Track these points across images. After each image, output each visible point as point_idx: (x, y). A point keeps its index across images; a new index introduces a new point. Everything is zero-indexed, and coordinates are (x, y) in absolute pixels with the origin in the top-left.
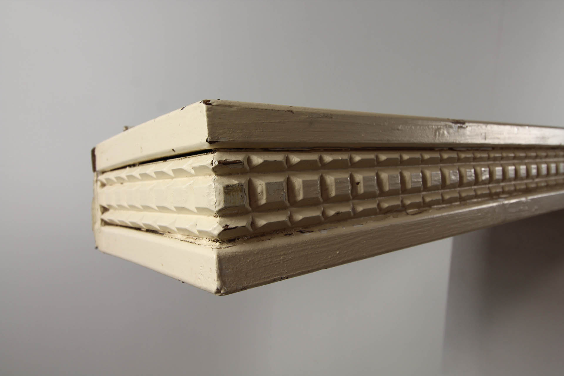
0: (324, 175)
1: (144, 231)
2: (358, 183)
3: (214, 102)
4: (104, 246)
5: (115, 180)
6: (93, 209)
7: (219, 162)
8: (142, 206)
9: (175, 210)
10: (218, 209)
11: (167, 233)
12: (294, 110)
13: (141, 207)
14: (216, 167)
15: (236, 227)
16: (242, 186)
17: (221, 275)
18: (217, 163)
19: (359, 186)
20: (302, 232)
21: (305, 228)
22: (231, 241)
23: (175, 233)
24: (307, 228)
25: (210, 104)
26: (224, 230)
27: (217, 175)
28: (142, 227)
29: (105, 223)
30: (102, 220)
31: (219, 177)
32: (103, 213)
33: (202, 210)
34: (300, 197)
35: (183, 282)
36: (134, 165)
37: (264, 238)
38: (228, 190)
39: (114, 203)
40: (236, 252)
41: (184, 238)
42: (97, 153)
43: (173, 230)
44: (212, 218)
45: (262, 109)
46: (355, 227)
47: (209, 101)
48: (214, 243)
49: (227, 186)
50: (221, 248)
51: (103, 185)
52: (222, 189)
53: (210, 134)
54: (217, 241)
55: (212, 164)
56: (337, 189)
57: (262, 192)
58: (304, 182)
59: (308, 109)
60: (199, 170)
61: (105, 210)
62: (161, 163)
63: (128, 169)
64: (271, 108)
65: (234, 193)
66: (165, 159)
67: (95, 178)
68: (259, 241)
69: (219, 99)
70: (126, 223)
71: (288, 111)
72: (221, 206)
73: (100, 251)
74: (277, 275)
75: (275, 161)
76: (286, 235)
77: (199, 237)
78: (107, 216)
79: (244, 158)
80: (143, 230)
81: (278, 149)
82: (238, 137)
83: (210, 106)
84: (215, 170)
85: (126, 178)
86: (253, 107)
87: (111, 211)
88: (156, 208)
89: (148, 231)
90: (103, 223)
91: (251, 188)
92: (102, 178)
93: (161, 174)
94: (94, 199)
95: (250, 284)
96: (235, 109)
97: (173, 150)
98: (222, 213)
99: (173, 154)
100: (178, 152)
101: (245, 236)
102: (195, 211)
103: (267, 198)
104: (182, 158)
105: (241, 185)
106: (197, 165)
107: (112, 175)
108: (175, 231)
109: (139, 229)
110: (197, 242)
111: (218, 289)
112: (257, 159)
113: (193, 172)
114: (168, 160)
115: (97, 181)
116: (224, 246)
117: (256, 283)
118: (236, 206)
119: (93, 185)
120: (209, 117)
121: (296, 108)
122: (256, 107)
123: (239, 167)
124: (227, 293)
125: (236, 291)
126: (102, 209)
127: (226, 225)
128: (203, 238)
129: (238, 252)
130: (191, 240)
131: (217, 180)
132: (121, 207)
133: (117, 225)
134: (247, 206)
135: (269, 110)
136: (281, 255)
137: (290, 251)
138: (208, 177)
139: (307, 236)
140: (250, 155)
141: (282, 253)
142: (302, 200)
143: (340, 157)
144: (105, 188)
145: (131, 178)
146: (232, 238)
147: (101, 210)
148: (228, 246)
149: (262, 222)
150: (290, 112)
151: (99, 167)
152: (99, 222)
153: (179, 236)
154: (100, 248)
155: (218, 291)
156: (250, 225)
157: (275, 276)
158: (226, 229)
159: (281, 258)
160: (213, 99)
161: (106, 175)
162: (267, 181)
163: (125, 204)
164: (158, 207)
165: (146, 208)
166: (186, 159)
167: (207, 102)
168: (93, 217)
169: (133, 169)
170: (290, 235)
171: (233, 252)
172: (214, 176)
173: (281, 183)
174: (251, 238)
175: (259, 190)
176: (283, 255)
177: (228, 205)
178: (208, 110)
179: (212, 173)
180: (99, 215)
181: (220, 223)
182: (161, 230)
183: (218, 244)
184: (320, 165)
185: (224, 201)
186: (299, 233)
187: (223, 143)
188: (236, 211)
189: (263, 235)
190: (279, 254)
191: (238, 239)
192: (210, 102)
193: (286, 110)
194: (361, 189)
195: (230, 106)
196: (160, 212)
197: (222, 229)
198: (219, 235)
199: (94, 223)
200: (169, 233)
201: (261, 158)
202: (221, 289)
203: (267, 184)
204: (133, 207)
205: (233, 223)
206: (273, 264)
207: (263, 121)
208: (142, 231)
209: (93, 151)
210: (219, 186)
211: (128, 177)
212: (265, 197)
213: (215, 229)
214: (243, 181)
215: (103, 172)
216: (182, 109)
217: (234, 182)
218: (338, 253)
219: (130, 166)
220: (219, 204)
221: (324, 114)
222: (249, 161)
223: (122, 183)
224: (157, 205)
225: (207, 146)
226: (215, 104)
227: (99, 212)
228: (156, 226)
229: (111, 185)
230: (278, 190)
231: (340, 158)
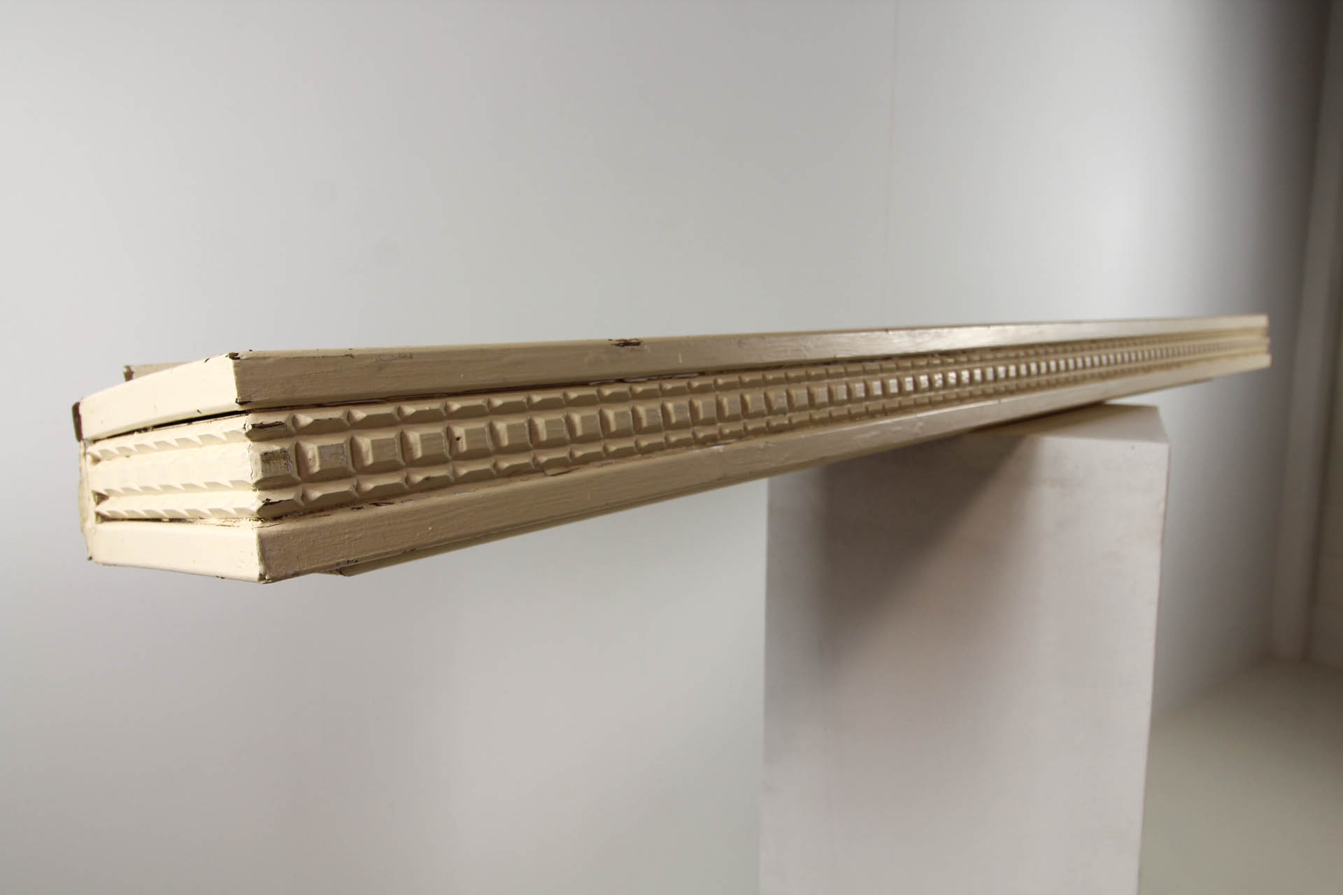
0: (405, 431)
1: (166, 522)
2: (458, 439)
3: (242, 356)
4: (102, 555)
5: (116, 452)
6: (80, 498)
7: (253, 426)
8: (161, 486)
9: (205, 487)
10: (255, 480)
11: (199, 520)
12: (355, 354)
13: (159, 488)
14: (250, 431)
15: (280, 501)
16: (285, 451)
17: (264, 556)
18: (250, 427)
19: (460, 441)
20: (377, 505)
21: (382, 500)
22: (277, 518)
23: (209, 517)
24: (385, 499)
25: (239, 358)
26: (265, 505)
27: (253, 441)
28: (163, 516)
29: (103, 518)
30: (98, 514)
31: (256, 443)
32: (98, 503)
33: (237, 484)
34: (370, 460)
35: (222, 578)
36: (146, 429)
37: (323, 513)
38: (267, 458)
39: (116, 487)
40: (283, 531)
41: (221, 522)
42: (82, 411)
43: (204, 514)
44: (251, 493)
45: (308, 357)
46: (457, 495)
47: (237, 354)
48: (255, 522)
49: (266, 454)
50: (263, 527)
51: (96, 460)
52: (259, 457)
53: (240, 393)
54: (258, 519)
55: (245, 428)
56: (423, 448)
57: (314, 457)
58: (373, 442)
59: (376, 349)
60: (232, 435)
61: (101, 498)
62: (184, 427)
63: (136, 434)
64: (321, 355)
65: (275, 461)
66: (189, 421)
67: (82, 451)
68: (314, 517)
69: (251, 351)
70: (138, 514)
71: (347, 355)
72: (259, 476)
73: (97, 563)
74: (342, 557)
75: (330, 419)
76: (353, 509)
77: (238, 518)
78: (105, 508)
79: (288, 419)
80: (165, 520)
81: (336, 404)
82: (277, 395)
83: (238, 361)
84: (249, 435)
85: (134, 449)
86: (296, 356)
87: (112, 499)
88: (181, 487)
89: (172, 520)
90: (99, 518)
91: (299, 454)
92: (95, 449)
93: (184, 442)
94: (81, 482)
95: (305, 569)
96: (271, 361)
97: (198, 411)
98: (261, 485)
99: (198, 415)
100: (204, 414)
101: (295, 512)
102: (230, 485)
103: (321, 466)
104: (212, 420)
105: (283, 451)
106: (228, 430)
107: (112, 445)
108: (208, 515)
109: (158, 520)
110: (236, 524)
111: (261, 575)
112: (305, 419)
113: (224, 438)
114: (193, 423)
115: (85, 454)
116: (268, 524)
117: (313, 567)
118: (279, 477)
119: (80, 461)
120: (237, 373)
121: (357, 350)
122: (301, 355)
123: (281, 429)
124: (274, 580)
125: (286, 577)
126: (96, 497)
127: (267, 499)
128: (242, 519)
129: (285, 531)
130: (228, 523)
131: (252, 447)
132: (128, 491)
133: (123, 520)
134: (295, 475)
135: (319, 357)
136: (345, 534)
137: (359, 528)
138: (242, 443)
139: (384, 509)
140: (296, 414)
141: (347, 531)
142: (372, 465)
143: (426, 406)
144: (100, 465)
145: (142, 448)
146: (278, 516)
147: (95, 499)
148: (272, 524)
149: (315, 494)
150: (349, 356)
151: (87, 432)
152: (93, 516)
153: (214, 520)
154: (96, 558)
155: (262, 578)
156: (300, 498)
157: (339, 559)
158: (267, 503)
159: (346, 537)
160: (243, 352)
161: (99, 445)
162: (319, 444)
163: (137, 488)
164: (184, 485)
165: (167, 488)
166: (216, 422)
167: (234, 356)
168: (82, 511)
169: (144, 435)
170: (359, 508)
171: (278, 531)
172: (249, 442)
173: (341, 446)
174: (304, 514)
175: (310, 455)
176: (350, 532)
177: (269, 475)
178: (235, 366)
179: (247, 439)
180: (92, 507)
181: (259, 497)
182: (190, 517)
183: (260, 522)
184: (398, 419)
185: (262, 471)
186: (372, 506)
187: (258, 403)
188: (279, 483)
189: (322, 510)
190: (342, 532)
191: (286, 516)
192: (238, 356)
193: (343, 355)
194: (463, 446)
195: (265, 358)
196: (187, 492)
197: (262, 504)
198: (259, 511)
199: (84, 520)
200: (201, 518)
201: (311, 416)
202: (265, 575)
203: (320, 448)
204: (147, 489)
205: (275, 497)
206: (334, 545)
207: (310, 372)
208: (164, 522)
209: (76, 409)
210: (254, 454)
211: (137, 446)
212: (317, 464)
213: (253, 505)
214: (287, 445)
215: (95, 441)
216: (206, 361)
217: (275, 447)
218: (430, 529)
219: (139, 431)
220: (257, 475)
221: (399, 354)
222: (295, 421)
223: (128, 457)
224: (183, 483)
225: (238, 408)
226: (244, 357)
227: (93, 503)
228: (182, 512)
229: (109, 460)
230: (336, 454)
231: (427, 408)
